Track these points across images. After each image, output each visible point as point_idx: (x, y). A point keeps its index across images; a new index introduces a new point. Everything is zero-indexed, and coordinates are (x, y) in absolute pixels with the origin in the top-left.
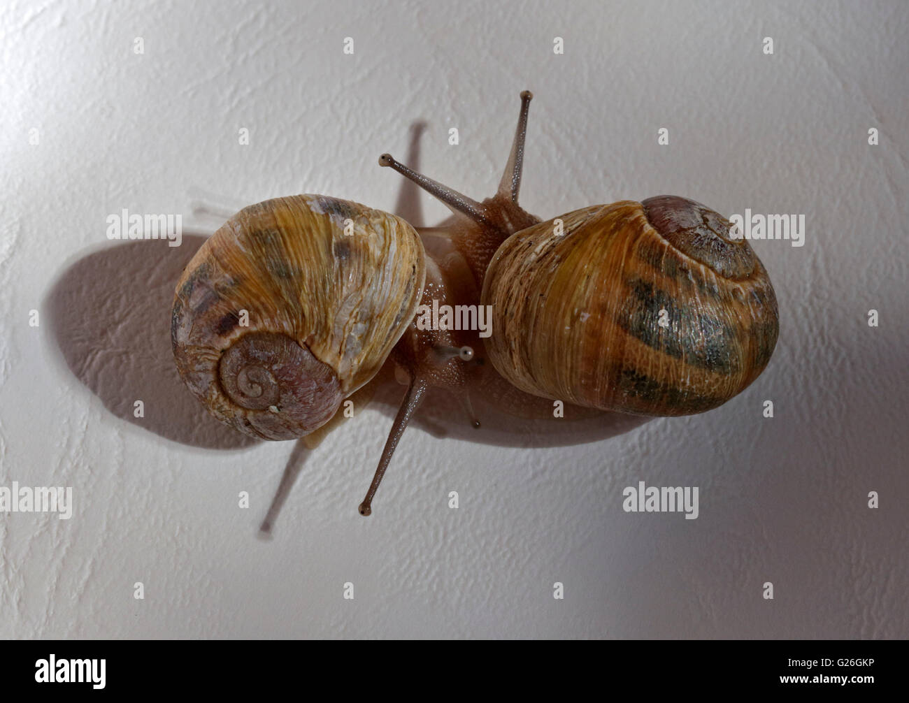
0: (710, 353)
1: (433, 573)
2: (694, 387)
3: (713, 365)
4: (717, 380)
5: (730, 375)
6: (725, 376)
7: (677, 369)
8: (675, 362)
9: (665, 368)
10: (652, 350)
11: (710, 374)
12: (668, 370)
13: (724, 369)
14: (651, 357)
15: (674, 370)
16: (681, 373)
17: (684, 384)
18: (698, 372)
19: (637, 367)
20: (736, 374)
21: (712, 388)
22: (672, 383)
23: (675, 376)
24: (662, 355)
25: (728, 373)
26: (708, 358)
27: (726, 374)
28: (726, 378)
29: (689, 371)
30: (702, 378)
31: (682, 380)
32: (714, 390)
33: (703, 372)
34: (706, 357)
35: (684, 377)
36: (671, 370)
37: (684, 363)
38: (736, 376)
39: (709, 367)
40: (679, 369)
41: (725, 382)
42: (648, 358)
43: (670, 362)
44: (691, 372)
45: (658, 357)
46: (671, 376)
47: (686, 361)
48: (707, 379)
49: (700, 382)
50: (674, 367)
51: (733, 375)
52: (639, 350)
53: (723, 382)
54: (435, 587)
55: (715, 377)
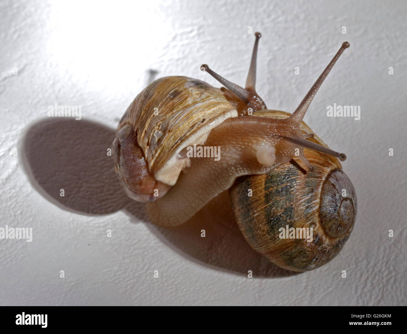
0: (275, 219)
1: (132, 281)
2: (255, 220)
3: (270, 224)
4: (263, 231)
5: (269, 237)
6: (268, 235)
7: (259, 206)
8: (263, 202)
9: (257, 198)
10: (263, 186)
11: (265, 225)
12: (257, 200)
13: (271, 231)
14: (260, 188)
15: (258, 204)
16: (258, 208)
17: (254, 213)
18: (263, 217)
19: (252, 185)
20: (271, 241)
21: (259, 231)
22: (252, 207)
23: (256, 206)
24: (264, 192)
25: (270, 235)
26: (272, 219)
27: (269, 234)
28: (267, 236)
29: (261, 212)
30: (261, 221)
31: (255, 211)
32: (259, 233)
33: (264, 220)
34: (272, 218)
35: (257, 211)
36: (258, 202)
37: (264, 207)
38: (271, 242)
39: (268, 222)
40: (260, 206)
41: (265, 237)
42: (258, 187)
43: (261, 200)
44: (261, 213)
45: (261, 192)
46: (255, 204)
47: (265, 208)
48: (262, 225)
49: (258, 221)
50: (259, 203)
51: (270, 239)
52: (260, 181)
53: (264, 235)
54: (129, 287)
55: (264, 229)
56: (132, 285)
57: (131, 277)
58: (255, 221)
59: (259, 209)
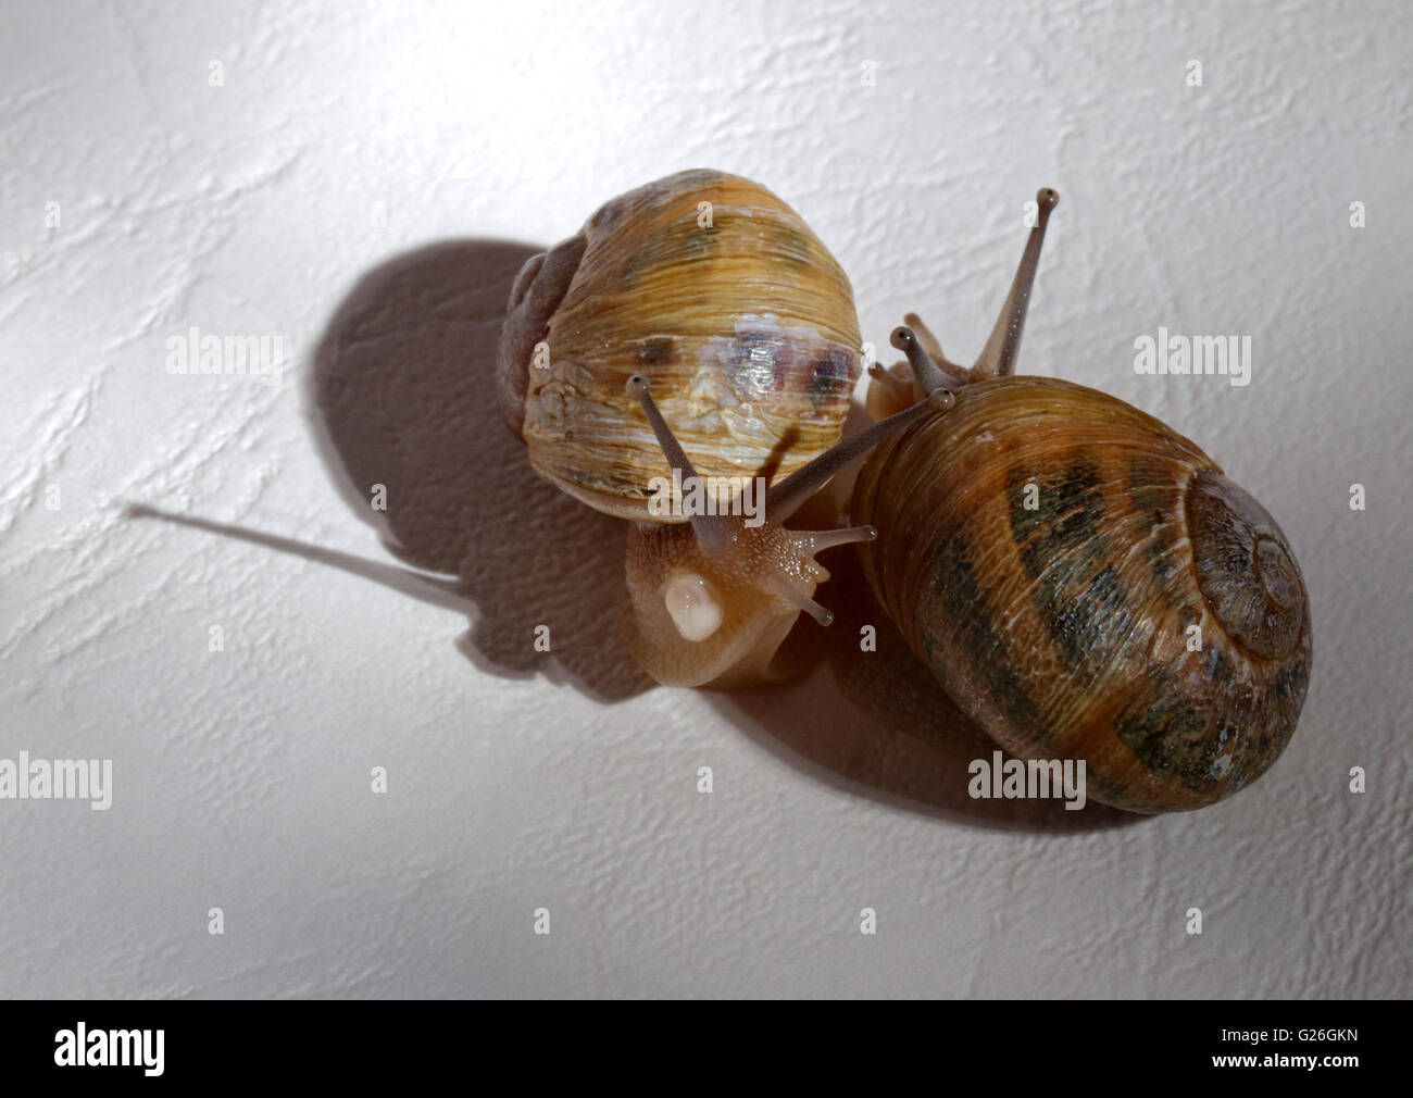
0: (1072, 616)
1: (609, 867)
2: (1013, 640)
3: (1059, 636)
4: (1048, 664)
5: (1070, 678)
6: (1064, 671)
7: (1013, 591)
8: (1020, 578)
9: (1002, 573)
10: (1010, 534)
11: (1047, 642)
12: (1003, 579)
13: (1070, 658)
14: (1000, 542)
15: (1009, 589)
16: (1013, 600)
17: (1005, 622)
18: (1034, 622)
20: (1080, 688)
21: (1033, 670)
22: (992, 606)
23: (1004, 598)
24: (1015, 550)
25: (1072, 671)
26: (1063, 618)
27: (1066, 668)
28: (1062, 676)
29: (1025, 608)
30: (1031, 637)
31: (1007, 613)
32: (1035, 676)
33: (1041, 630)
34: (1061, 613)
35: (1012, 611)
36: (1006, 582)
37: (1027, 591)
38: (1080, 694)
39: (1053, 632)
40: (1017, 592)
41: (1057, 681)
42: (994, 541)
43: (1014, 572)
44: (1027, 612)
45: (1007, 550)
46: (999, 593)
47: (1034, 591)
48: (1037, 646)
49: (1025, 641)
50: (1014, 582)
51: (1076, 683)
52: (996, 521)
53: (1054, 677)
55: (1048, 658)
56: (609, 879)
57: (607, 854)
58: (1015, 644)
59: (1015, 602)
